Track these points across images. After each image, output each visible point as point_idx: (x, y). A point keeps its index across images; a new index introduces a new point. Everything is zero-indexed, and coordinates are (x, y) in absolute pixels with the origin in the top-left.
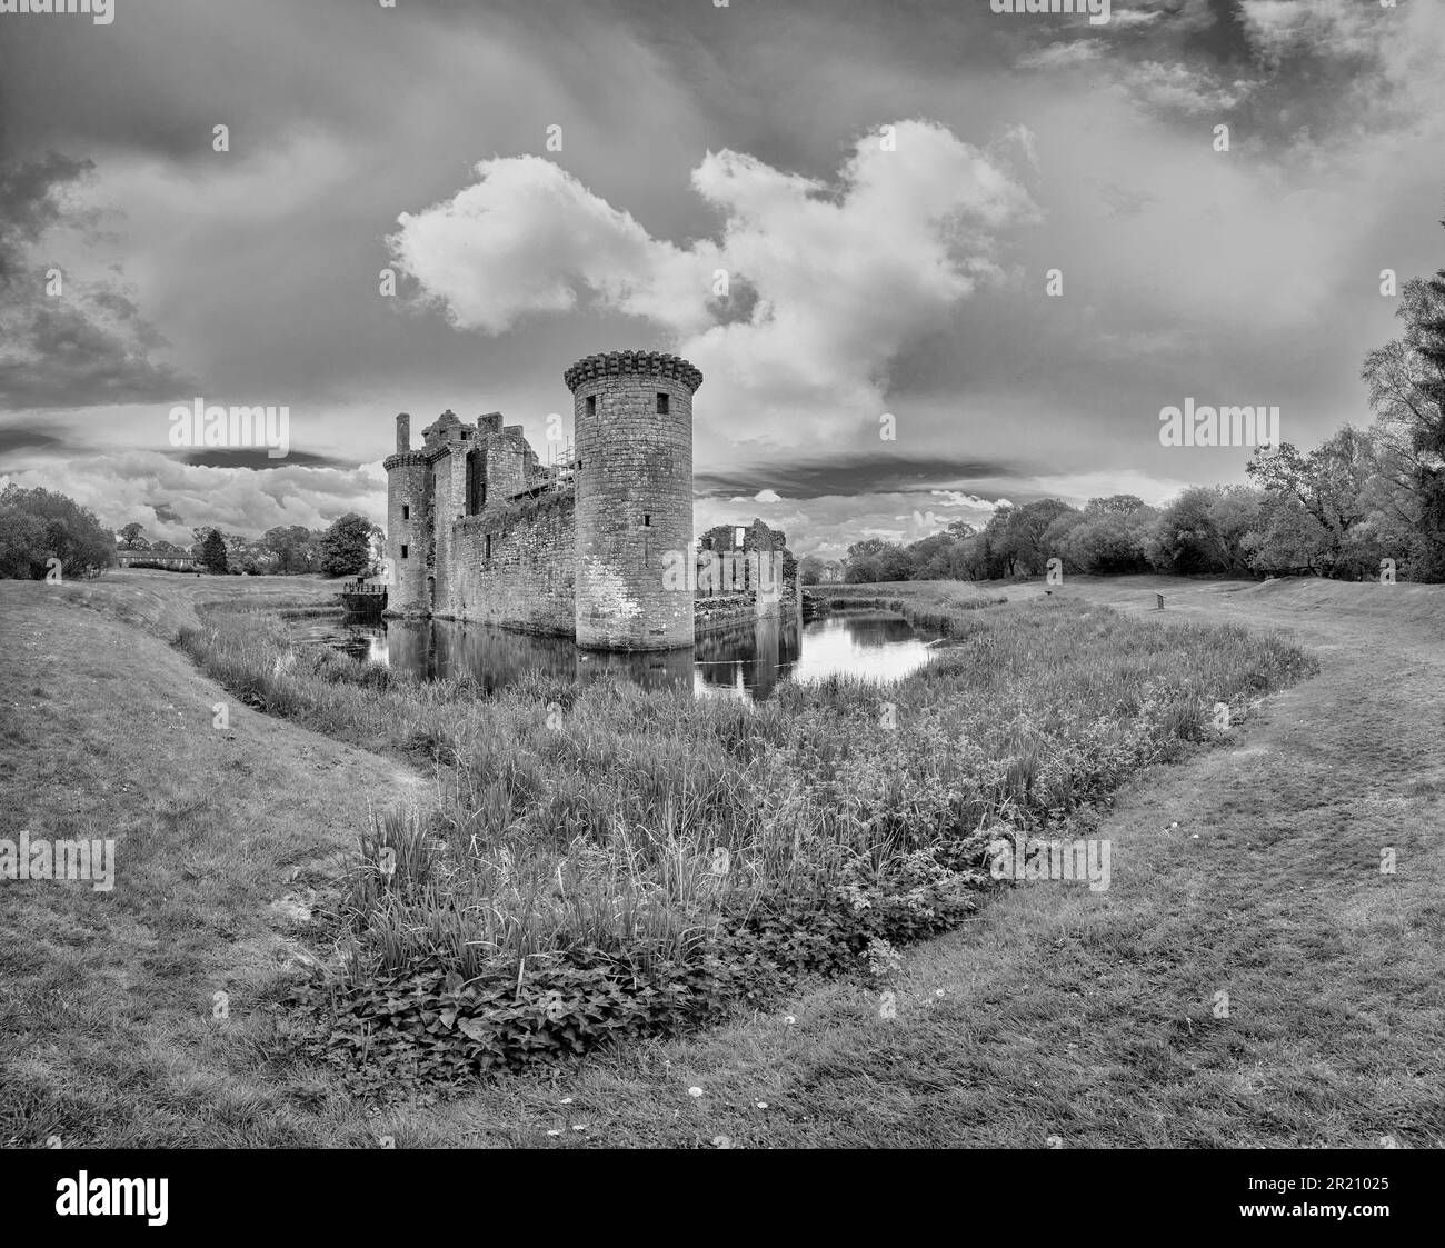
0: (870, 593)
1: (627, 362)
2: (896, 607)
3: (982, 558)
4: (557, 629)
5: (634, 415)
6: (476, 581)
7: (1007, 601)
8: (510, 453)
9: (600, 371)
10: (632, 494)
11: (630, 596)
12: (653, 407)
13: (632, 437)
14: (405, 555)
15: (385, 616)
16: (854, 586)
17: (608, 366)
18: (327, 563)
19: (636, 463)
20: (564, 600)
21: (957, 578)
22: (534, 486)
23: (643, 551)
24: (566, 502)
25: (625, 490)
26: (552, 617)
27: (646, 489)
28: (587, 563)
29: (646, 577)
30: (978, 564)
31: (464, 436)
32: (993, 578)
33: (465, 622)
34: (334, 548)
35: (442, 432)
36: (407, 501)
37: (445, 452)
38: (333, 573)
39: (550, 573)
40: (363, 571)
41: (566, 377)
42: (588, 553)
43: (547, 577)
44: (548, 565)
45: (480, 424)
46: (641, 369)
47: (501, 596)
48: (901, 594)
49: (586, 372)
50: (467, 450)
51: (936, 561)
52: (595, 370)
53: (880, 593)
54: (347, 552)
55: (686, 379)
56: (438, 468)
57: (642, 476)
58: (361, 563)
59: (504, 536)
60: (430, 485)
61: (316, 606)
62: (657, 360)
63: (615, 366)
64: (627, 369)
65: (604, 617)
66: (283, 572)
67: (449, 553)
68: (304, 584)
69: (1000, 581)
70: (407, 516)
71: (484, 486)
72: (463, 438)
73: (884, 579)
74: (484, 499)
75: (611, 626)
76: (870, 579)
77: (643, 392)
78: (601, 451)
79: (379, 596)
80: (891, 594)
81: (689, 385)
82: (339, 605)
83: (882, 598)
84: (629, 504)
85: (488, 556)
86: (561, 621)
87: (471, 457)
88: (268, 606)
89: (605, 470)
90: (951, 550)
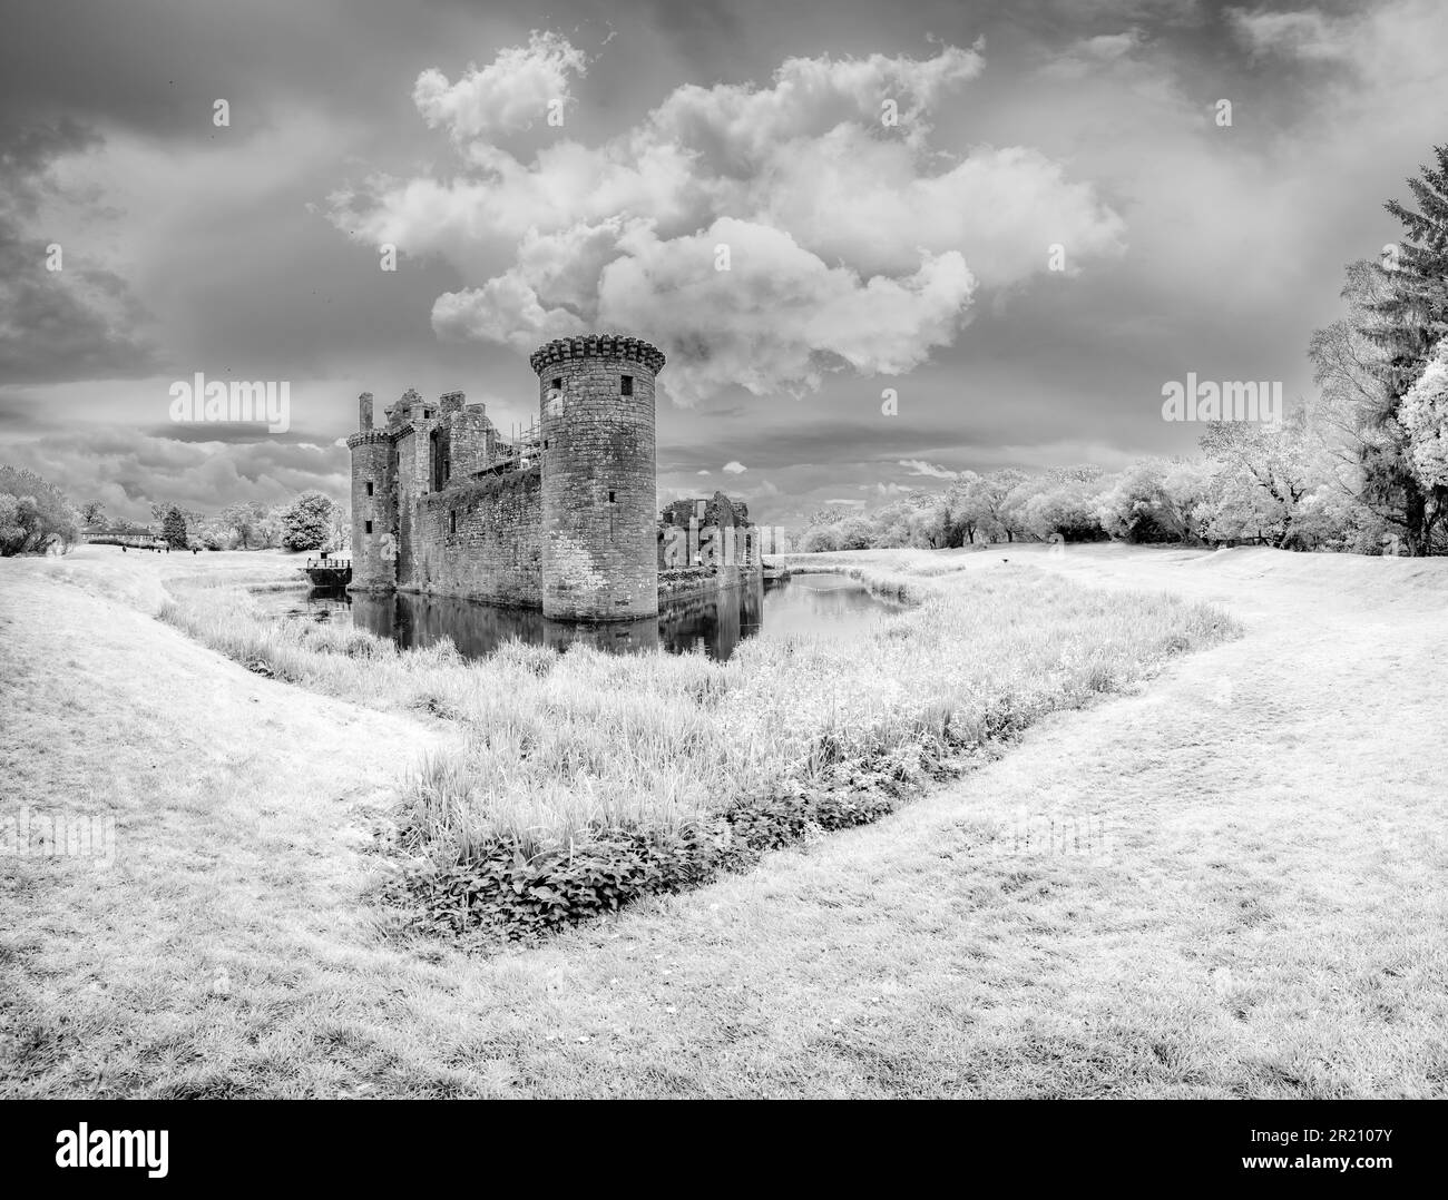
0: (830, 561)
1: (592, 346)
2: (856, 575)
3: (941, 526)
4: (523, 601)
5: (599, 397)
6: (441, 554)
7: (964, 568)
8: (473, 431)
9: (566, 355)
10: (598, 472)
11: (595, 568)
12: (618, 389)
13: (597, 418)
14: (369, 530)
15: (350, 590)
16: (815, 554)
17: (573, 350)
18: (288, 538)
19: (601, 442)
20: (530, 573)
21: (916, 546)
22: (498, 463)
23: (608, 526)
24: (534, 479)
25: (590, 468)
26: (519, 589)
27: (611, 466)
28: (554, 537)
29: (612, 550)
30: (938, 533)
31: (427, 415)
32: (953, 547)
33: (431, 595)
34: (295, 524)
35: (404, 411)
36: (371, 478)
37: (409, 430)
38: (295, 548)
39: (515, 547)
40: (324, 546)
41: (532, 360)
42: (554, 528)
43: (512, 551)
44: (513, 540)
45: (442, 403)
46: (605, 353)
47: (467, 570)
48: (861, 562)
49: (552, 356)
50: (429, 429)
51: (896, 530)
52: (561, 353)
53: (841, 562)
54: (308, 527)
55: (649, 361)
56: (402, 447)
57: (607, 454)
58: (321, 538)
59: (469, 511)
60: (393, 461)
61: (281, 580)
62: (621, 343)
63: (580, 350)
64: (592, 353)
65: (571, 588)
66: (243, 547)
67: (413, 528)
68: (268, 559)
69: (960, 549)
70: (371, 493)
71: (447, 463)
72: (427, 417)
73: (845, 548)
74: (448, 476)
75: (577, 597)
76: (831, 548)
77: (608, 374)
78: (567, 432)
79: (343, 571)
80: (851, 562)
81: (652, 367)
82: (302, 579)
83: (842, 567)
84: (594, 482)
85: (453, 531)
86: (527, 593)
87: (434, 435)
88: (234, 581)
89: (572, 449)
90: (911, 519)
